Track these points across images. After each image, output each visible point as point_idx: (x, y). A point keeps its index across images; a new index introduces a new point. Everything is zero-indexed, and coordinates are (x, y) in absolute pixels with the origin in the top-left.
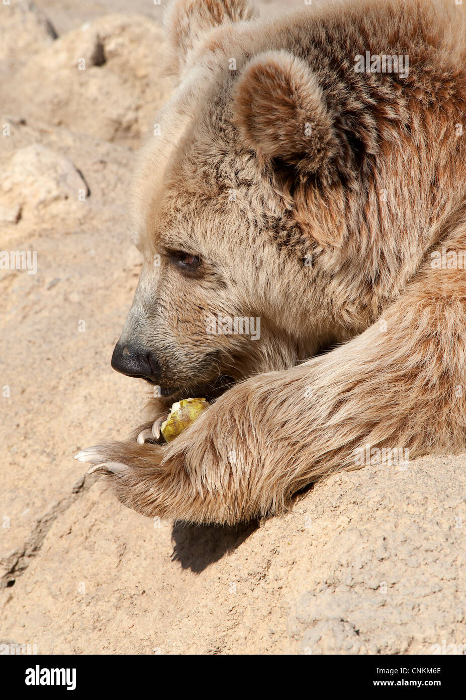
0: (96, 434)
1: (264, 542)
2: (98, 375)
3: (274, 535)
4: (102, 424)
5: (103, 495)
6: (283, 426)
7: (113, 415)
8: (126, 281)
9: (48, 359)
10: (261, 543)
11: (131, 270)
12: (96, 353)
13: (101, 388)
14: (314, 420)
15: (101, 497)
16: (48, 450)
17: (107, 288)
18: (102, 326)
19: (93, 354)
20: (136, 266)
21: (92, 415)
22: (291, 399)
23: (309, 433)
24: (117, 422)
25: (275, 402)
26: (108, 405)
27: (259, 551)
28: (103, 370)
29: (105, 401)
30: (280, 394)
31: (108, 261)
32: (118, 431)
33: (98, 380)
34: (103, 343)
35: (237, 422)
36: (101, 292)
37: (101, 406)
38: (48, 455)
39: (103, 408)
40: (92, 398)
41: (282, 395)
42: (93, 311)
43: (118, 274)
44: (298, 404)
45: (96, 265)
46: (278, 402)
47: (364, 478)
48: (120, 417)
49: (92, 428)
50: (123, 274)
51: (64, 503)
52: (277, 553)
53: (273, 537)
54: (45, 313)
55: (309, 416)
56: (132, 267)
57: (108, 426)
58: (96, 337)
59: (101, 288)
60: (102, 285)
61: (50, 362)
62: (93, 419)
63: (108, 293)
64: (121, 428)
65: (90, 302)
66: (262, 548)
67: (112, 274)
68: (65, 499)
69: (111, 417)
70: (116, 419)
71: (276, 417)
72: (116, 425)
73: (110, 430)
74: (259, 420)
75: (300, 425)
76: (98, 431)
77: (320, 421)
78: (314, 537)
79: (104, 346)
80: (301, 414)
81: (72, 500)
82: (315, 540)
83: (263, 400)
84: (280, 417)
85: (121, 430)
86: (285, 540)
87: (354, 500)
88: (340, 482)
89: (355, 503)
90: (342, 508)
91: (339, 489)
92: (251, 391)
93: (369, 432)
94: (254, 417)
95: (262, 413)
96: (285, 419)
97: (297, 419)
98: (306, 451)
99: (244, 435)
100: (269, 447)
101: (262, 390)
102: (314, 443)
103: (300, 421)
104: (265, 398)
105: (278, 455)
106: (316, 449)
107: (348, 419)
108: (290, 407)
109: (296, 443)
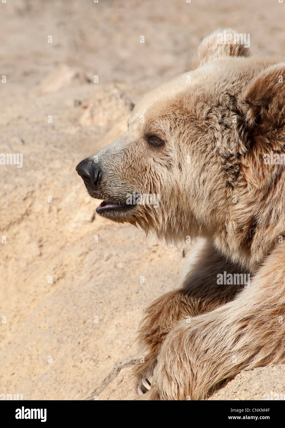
0: (120, 348)
2: (125, 312)
4: (124, 341)
5: (119, 386)
6: (206, 353)
7: (130, 336)
8: (149, 255)
9: (101, 303)
11: (151, 249)
12: (127, 298)
13: (126, 320)
14: (225, 347)
15: (118, 387)
16: (94, 358)
17: (139, 260)
18: (133, 282)
19: (125, 299)
20: (154, 246)
21: (119, 336)
22: (209, 334)
23: (222, 356)
24: (131, 340)
26: (129, 330)
28: (128, 309)
29: (127, 328)
30: (203, 331)
31: (142, 243)
32: (131, 346)
33: (125, 315)
34: (131, 292)
35: (176, 353)
36: (135, 262)
37: (125, 331)
38: (94, 361)
39: (126, 332)
40: (121, 326)
41: (204, 332)
42: (130, 273)
43: (146, 251)
44: (214, 338)
45: (134, 246)
46: (202, 337)
48: (133, 337)
49: (118, 344)
50: (148, 251)
51: (98, 390)
54: (103, 275)
55: (221, 345)
56: (152, 247)
57: (126, 343)
58: (128, 289)
59: (136, 260)
60: (136, 257)
61: (101, 305)
62: (119, 339)
63: (139, 262)
64: (132, 344)
65: (129, 268)
67: (143, 251)
68: (98, 388)
69: (128, 338)
70: (131, 339)
71: (201, 347)
72: (131, 342)
73: (127, 345)
74: (190, 349)
75: (216, 351)
76: (121, 346)
77: (229, 347)
79: (132, 295)
80: (216, 344)
81: (102, 388)
83: (192, 337)
84: (203, 347)
85: (132, 346)
87: (245, 388)
88: (240, 377)
89: (245, 390)
90: (238, 393)
91: (239, 382)
92: (184, 330)
93: (259, 352)
94: (187, 348)
95: (192, 345)
96: (207, 348)
97: (214, 347)
98: (222, 367)
99: (181, 361)
100: (198, 366)
101: (192, 330)
102: (226, 361)
103: (216, 348)
104: (193, 335)
105: (204, 371)
106: (227, 365)
107: (245, 346)
108: (210, 339)
109: (214, 362)
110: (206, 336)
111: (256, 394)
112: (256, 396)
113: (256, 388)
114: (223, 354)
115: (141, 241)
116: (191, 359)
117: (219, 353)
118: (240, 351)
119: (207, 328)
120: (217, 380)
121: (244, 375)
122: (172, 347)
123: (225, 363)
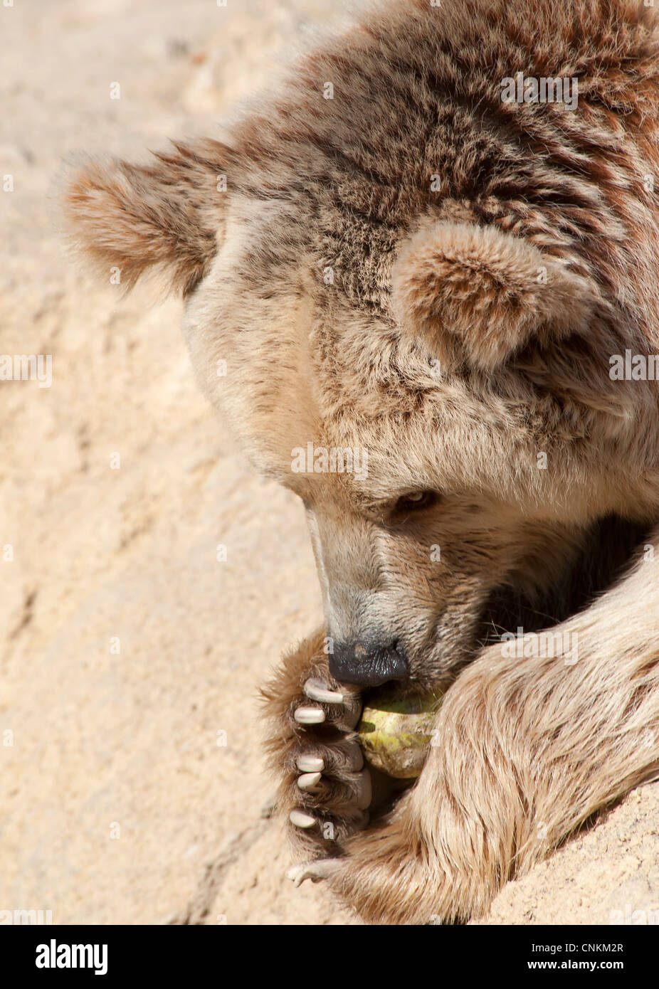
6: (555, 736)
9: (252, 597)
14: (603, 723)
16: (237, 747)
22: (560, 688)
23: (599, 745)
25: (536, 696)
30: (542, 681)
35: (474, 745)
38: (237, 755)
41: (544, 684)
44: (572, 696)
46: (541, 695)
51: (249, 836)
54: (256, 523)
55: (593, 716)
61: (253, 603)
68: (249, 829)
71: (541, 722)
74: (510, 734)
75: (581, 734)
77: (613, 721)
80: (580, 714)
81: (260, 829)
83: (512, 698)
84: (547, 721)
92: (489, 680)
94: (501, 729)
95: (513, 720)
96: (555, 725)
97: (576, 722)
98: (599, 775)
99: (489, 767)
100: (538, 777)
101: (510, 677)
102: (608, 761)
103: (581, 725)
104: (516, 692)
105: (554, 791)
106: (612, 770)
107: (657, 719)
108: (563, 700)
109: (580, 764)
110: (550, 692)
114: (599, 740)
116: (516, 759)
117: (589, 738)
119: (552, 670)
122: (462, 729)
123: (606, 765)
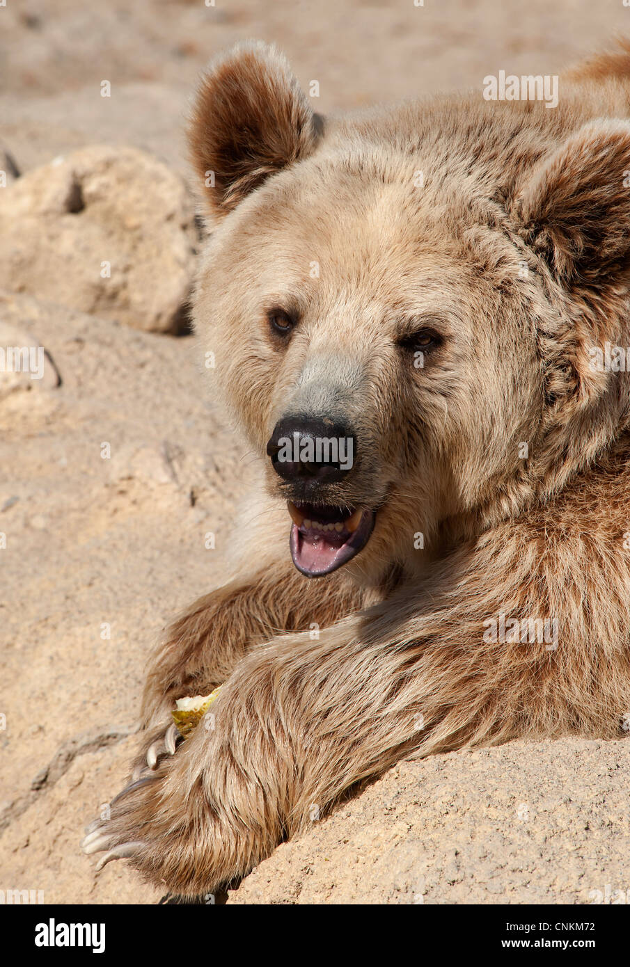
0: (65, 709)
1: (293, 857)
2: (69, 628)
3: (307, 848)
4: (74, 694)
6: (325, 717)
7: (89, 682)
8: (109, 500)
10: (289, 860)
11: (115, 486)
12: (67, 598)
13: (72, 645)
14: (368, 706)
15: (71, 796)
17: (83, 510)
18: (76, 560)
19: (63, 598)
20: (122, 479)
21: (61, 682)
22: (334, 676)
23: (361, 725)
24: (94, 691)
25: (314, 683)
26: (82, 668)
27: (286, 870)
28: (76, 620)
29: (78, 663)
30: (320, 670)
31: (84, 473)
32: (96, 704)
33: (69, 635)
34: (76, 583)
35: (260, 718)
36: (73, 515)
37: (72, 671)
39: (74, 673)
40: (61, 659)
41: (321, 673)
42: (62, 541)
43: (98, 490)
44: (343, 684)
45: (68, 479)
46: (317, 683)
47: (429, 769)
48: (98, 685)
49: (59, 700)
50: (105, 491)
51: (20, 805)
52: (310, 873)
53: (305, 851)
55: (360, 700)
56: (117, 482)
57: (81, 697)
58: (66, 576)
59: (74, 510)
60: (75, 505)
62: (61, 687)
63: (83, 516)
64: (100, 701)
65: (59, 528)
66: (290, 866)
67: (90, 491)
68: (20, 798)
69: (85, 686)
70: (92, 688)
71: (316, 705)
72: (92, 697)
73: (85, 702)
74: (290, 712)
75: (348, 715)
76: (68, 705)
77: (376, 705)
78: (361, 851)
79: (78, 589)
80: (349, 698)
81: (31, 799)
82: (361, 854)
83: (296, 682)
84: (320, 704)
85: (100, 704)
86: (322, 854)
87: (416, 800)
88: (396, 775)
89: (416, 803)
90: (399, 810)
91: (396, 785)
92: (277, 668)
93: (442, 718)
94: (284, 708)
95: (294, 701)
96: (327, 707)
97: (344, 705)
98: (358, 750)
99: (271, 737)
100: (308, 749)
101: (293, 667)
102: (368, 738)
103: (348, 707)
104: (298, 678)
105: (321, 761)
106: (371, 746)
107: (414, 703)
108: (334, 688)
109: (344, 739)
110: (325, 681)
111: (447, 813)
112: (448, 816)
113: (446, 799)
114: (363, 720)
115: (84, 467)
116: (292, 731)
117: (354, 719)
118: (401, 714)
119: (327, 663)
120: (346, 782)
121: (406, 771)
122: (250, 704)
123: (366, 743)
